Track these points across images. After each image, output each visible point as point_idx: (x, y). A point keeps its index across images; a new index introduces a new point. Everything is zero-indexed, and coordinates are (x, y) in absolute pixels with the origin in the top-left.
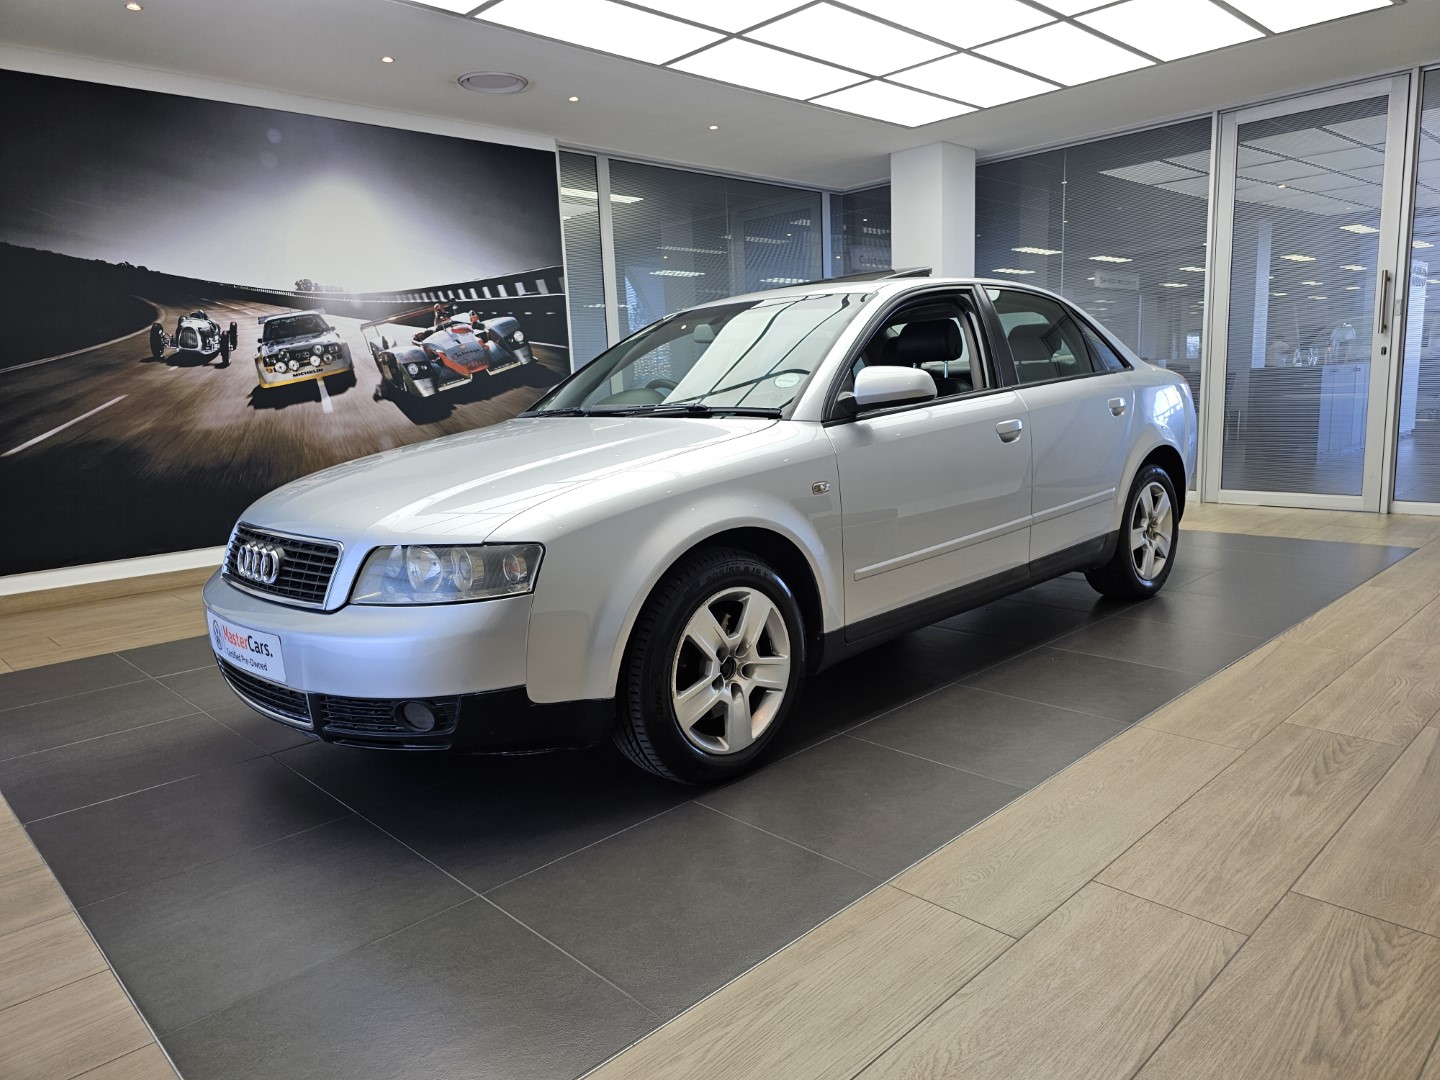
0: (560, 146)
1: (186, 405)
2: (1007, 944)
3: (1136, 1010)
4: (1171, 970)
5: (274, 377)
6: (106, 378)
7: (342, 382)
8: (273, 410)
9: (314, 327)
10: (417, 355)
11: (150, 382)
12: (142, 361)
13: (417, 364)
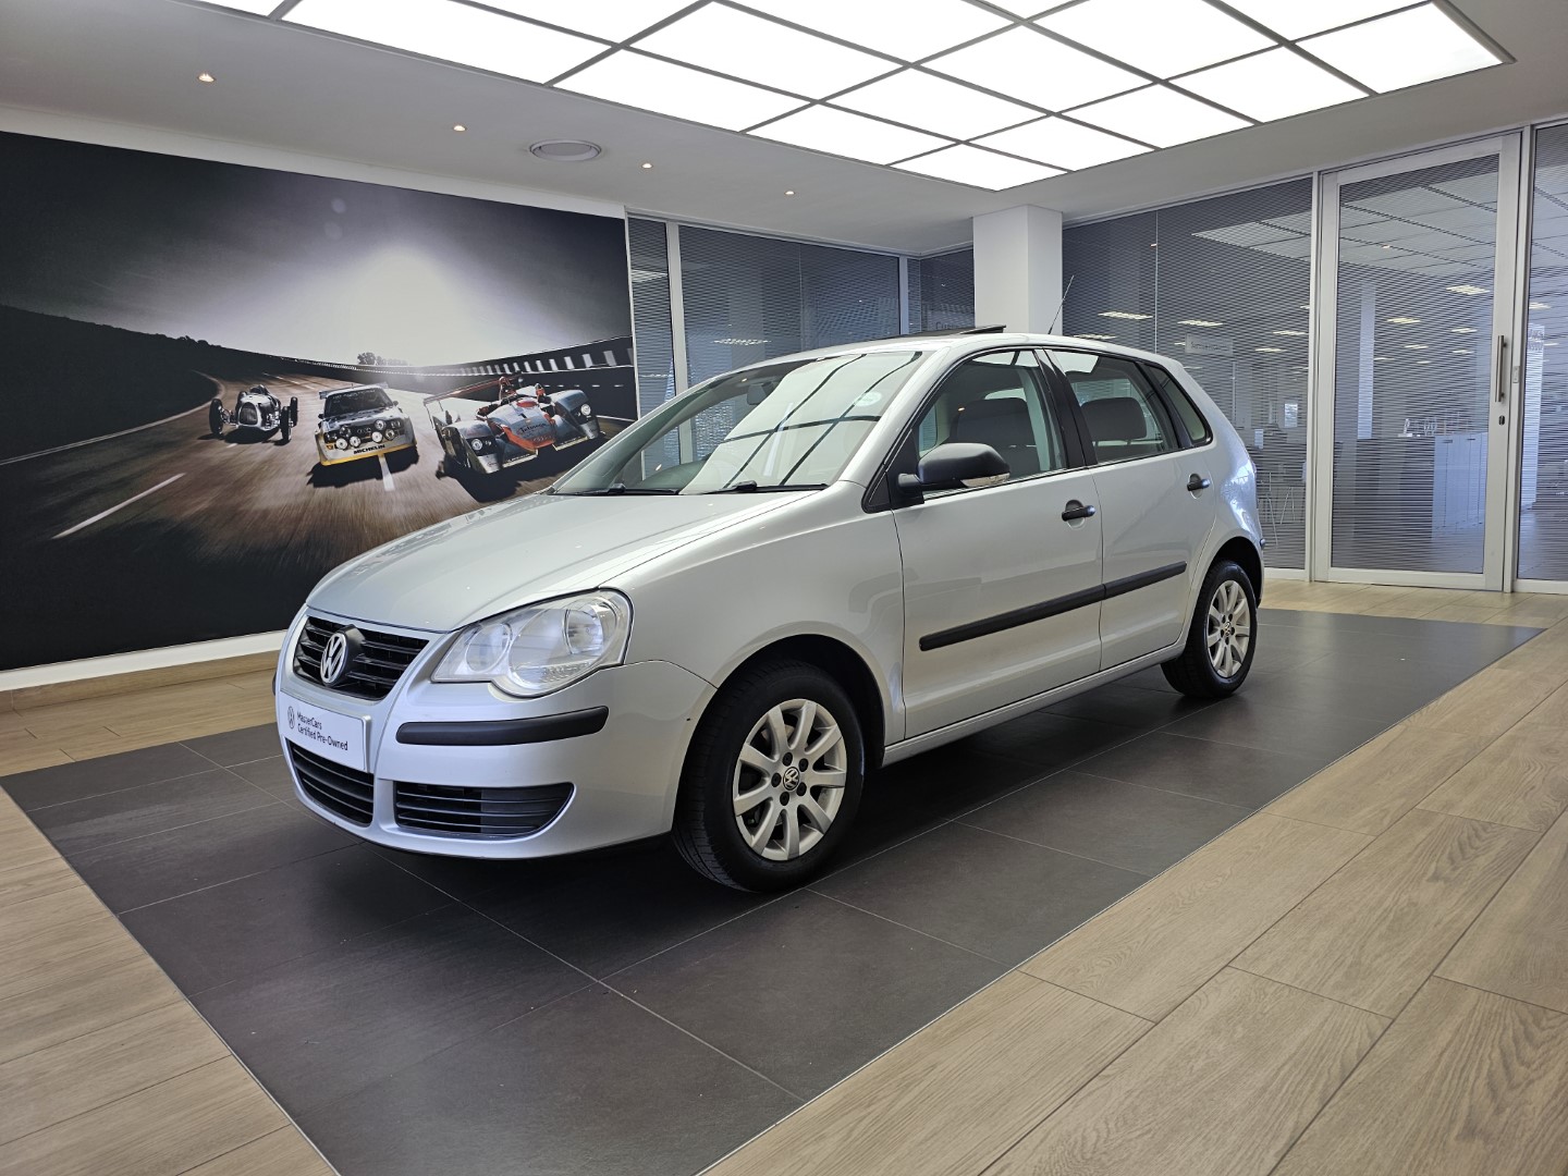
0: (629, 213)
1: (245, 483)
2: (1146, 1028)
3: (1284, 1090)
4: (1316, 1052)
5: (335, 454)
6: (164, 456)
7: (404, 458)
8: (332, 488)
9: (377, 402)
10: (481, 430)
11: (207, 460)
12: (201, 438)
13: (481, 439)
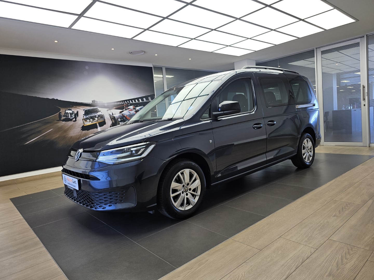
0: (153, 66)
1: (67, 130)
2: (258, 251)
3: (287, 265)
4: (297, 257)
6: (49, 125)
7: (103, 123)
8: (86, 131)
9: (96, 111)
10: (120, 116)
11: (58, 126)
12: (57, 121)
13: (120, 118)
